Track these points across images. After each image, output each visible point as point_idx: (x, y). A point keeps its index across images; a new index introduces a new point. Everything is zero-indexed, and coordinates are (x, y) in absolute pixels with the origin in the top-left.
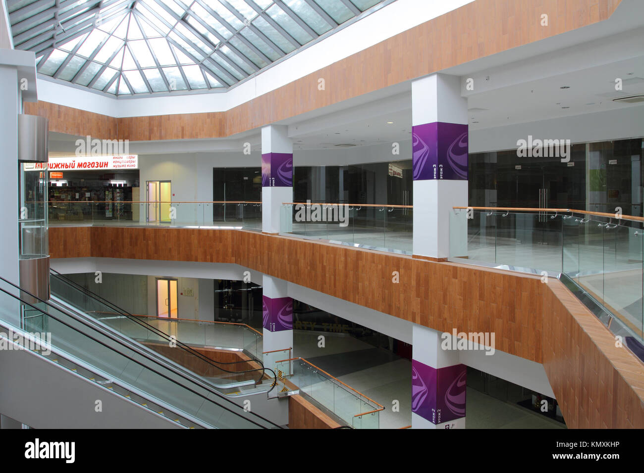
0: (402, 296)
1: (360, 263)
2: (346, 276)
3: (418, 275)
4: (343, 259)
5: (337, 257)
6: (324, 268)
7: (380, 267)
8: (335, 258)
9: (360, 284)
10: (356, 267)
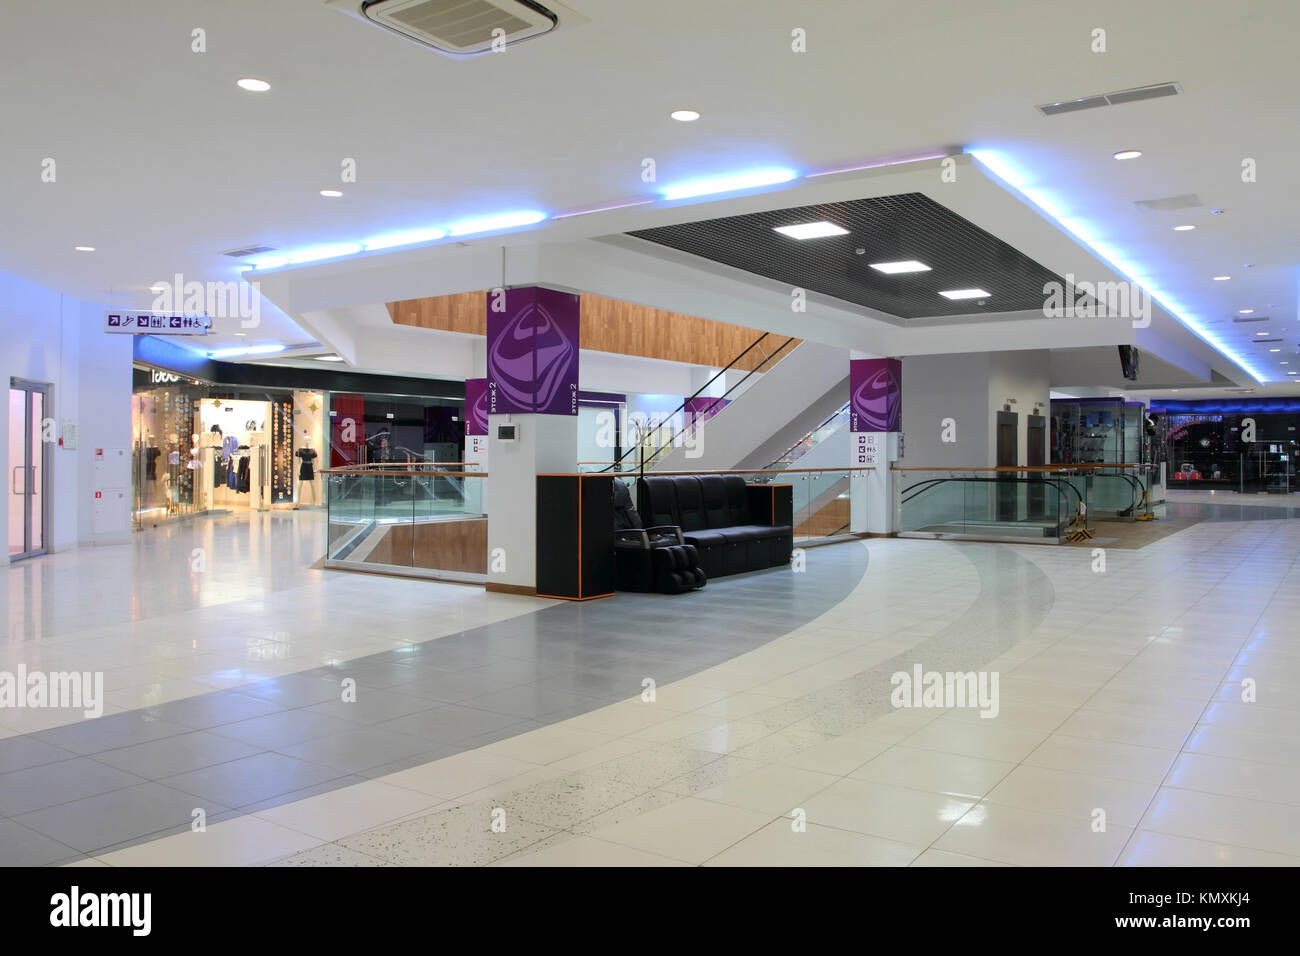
0: (706, 347)
1: (672, 320)
2: (657, 333)
3: (717, 329)
4: (653, 315)
5: (647, 313)
6: (629, 326)
7: (690, 323)
8: (644, 315)
9: (672, 341)
10: (668, 324)
